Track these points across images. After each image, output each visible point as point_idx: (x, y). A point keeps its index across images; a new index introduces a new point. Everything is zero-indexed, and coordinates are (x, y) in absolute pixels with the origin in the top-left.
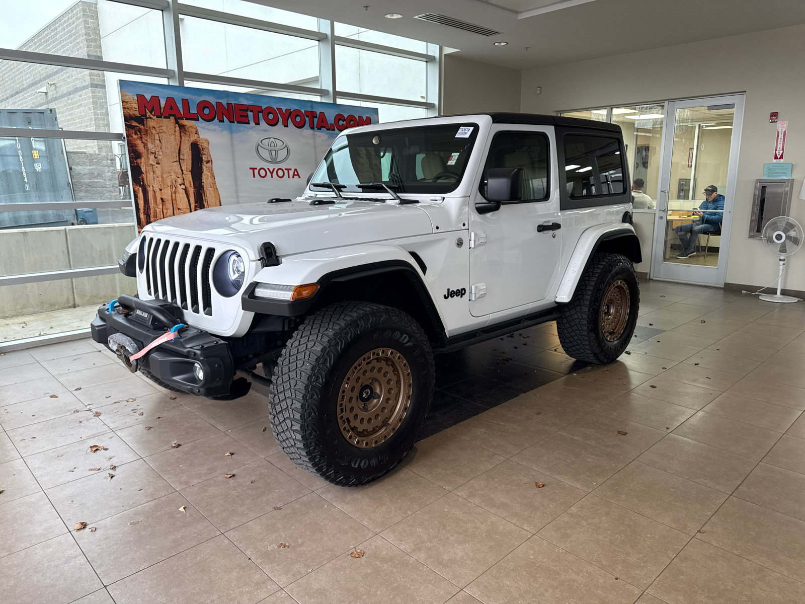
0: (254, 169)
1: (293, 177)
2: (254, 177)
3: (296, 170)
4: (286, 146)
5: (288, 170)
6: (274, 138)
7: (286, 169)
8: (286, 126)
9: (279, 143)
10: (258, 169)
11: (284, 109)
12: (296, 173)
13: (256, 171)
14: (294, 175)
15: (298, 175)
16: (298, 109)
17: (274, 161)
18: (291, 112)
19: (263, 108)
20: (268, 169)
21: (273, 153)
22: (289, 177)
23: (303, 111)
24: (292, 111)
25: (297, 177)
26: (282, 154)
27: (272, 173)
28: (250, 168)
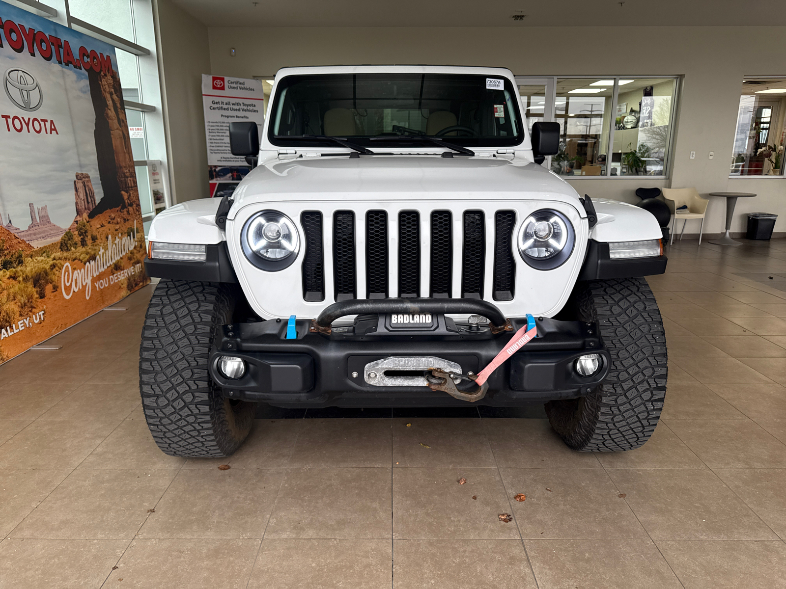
0: (6, 117)
1: (51, 133)
2: (9, 130)
3: (52, 122)
4: (37, 85)
5: (45, 121)
6: (23, 72)
7: (42, 120)
8: (33, 55)
9: (30, 80)
10: (12, 117)
11: (27, 27)
12: (53, 127)
13: (10, 121)
14: (51, 130)
15: (55, 129)
16: (42, 31)
17: (27, 107)
18: (35, 34)
19: (4, 21)
20: (23, 118)
21: (25, 93)
22: (47, 133)
23: (47, 35)
24: (35, 32)
25: (55, 132)
26: (35, 97)
27: (28, 125)
28: (3, 116)
